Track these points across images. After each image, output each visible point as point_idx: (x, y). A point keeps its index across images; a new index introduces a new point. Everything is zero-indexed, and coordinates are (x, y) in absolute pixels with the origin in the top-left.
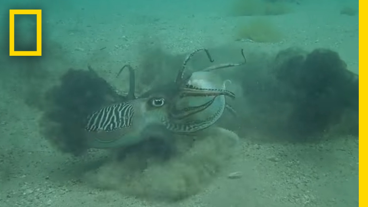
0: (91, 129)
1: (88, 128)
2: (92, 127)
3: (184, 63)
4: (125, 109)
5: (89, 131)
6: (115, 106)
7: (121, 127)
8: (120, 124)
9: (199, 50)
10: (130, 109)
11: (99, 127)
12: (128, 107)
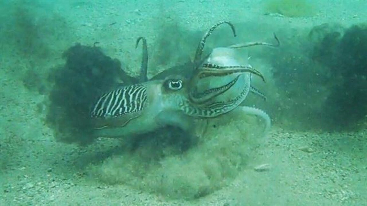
0: (98, 114)
1: (94, 114)
2: (99, 112)
3: (203, 39)
4: (137, 91)
5: (96, 117)
6: (126, 89)
7: (131, 111)
8: (131, 108)
9: (219, 24)
10: (142, 92)
11: (107, 112)
12: (141, 90)
